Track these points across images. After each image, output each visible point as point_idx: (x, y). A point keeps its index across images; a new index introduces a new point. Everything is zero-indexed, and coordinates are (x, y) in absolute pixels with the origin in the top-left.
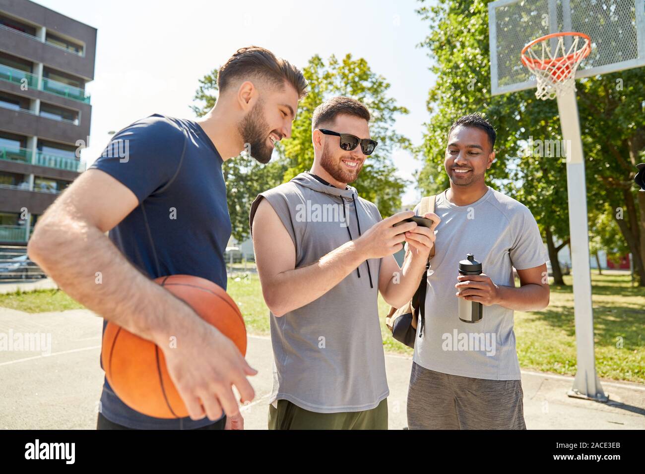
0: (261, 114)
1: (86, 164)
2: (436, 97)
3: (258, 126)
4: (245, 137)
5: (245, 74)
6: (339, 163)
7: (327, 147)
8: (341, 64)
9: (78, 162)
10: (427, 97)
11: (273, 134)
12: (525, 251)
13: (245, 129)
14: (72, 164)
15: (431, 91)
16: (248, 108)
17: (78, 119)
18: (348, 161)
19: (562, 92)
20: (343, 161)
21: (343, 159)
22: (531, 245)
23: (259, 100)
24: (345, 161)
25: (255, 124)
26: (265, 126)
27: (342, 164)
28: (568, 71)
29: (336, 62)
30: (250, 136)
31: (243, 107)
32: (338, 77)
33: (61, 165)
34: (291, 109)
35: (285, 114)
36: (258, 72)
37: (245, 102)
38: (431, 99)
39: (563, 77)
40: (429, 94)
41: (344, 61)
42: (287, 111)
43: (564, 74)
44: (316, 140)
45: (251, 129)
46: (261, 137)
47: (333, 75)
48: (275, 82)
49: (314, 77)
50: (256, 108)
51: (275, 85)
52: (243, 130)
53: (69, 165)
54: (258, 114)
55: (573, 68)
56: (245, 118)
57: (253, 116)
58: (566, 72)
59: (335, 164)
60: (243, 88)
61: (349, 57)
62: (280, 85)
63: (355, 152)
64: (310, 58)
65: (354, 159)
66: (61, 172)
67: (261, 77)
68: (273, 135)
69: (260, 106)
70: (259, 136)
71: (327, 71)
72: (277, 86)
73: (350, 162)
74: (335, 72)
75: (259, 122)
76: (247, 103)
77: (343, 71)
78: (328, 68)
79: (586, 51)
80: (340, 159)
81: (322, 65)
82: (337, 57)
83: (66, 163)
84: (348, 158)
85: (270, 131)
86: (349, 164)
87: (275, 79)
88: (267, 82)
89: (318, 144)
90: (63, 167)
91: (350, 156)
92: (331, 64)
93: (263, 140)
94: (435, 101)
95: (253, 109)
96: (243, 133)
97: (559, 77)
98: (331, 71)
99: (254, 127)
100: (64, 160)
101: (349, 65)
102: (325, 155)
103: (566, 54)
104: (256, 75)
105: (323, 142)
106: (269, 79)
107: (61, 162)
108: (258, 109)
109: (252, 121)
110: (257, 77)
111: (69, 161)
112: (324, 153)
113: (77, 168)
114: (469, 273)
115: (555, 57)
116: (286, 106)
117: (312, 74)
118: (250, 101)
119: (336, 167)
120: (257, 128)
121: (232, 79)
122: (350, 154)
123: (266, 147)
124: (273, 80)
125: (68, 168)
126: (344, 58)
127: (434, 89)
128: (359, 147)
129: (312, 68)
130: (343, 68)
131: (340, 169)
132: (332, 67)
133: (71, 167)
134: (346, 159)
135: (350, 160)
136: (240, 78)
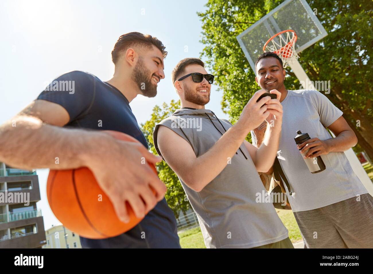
0: (143, 65)
1: (41, 210)
2: (225, 105)
3: (143, 73)
4: (137, 82)
5: (127, 47)
6: (197, 92)
7: (186, 87)
8: (170, 106)
9: (36, 211)
10: (221, 106)
11: (154, 76)
12: (327, 112)
13: (136, 76)
14: (32, 213)
15: (222, 103)
16: (134, 64)
17: (31, 186)
18: (201, 90)
19: (293, 61)
20: (198, 91)
21: (198, 89)
22: (329, 107)
23: (139, 58)
24: (200, 90)
25: (141, 72)
26: (147, 71)
27: (198, 93)
28: (291, 49)
29: (167, 106)
30: (140, 80)
31: (131, 64)
32: (170, 113)
33: (26, 217)
34: (159, 59)
35: (158, 63)
36: (135, 43)
37: (131, 61)
38: (223, 106)
39: (290, 53)
40: (221, 104)
41: (171, 104)
42: (159, 61)
43: (290, 51)
44: (178, 87)
45: (140, 75)
46: (147, 79)
47: (168, 113)
48: (146, 46)
49: (158, 117)
50: (139, 63)
51: (146, 47)
52: (135, 77)
53: (31, 215)
54: (141, 66)
55: (292, 47)
56: (134, 70)
57: (138, 68)
58: (290, 50)
59: (195, 93)
60: (128, 53)
61: (173, 101)
62: (149, 47)
63: (203, 82)
64: (153, 108)
65: (204, 87)
66: (27, 221)
67: (137, 45)
68: (154, 78)
69: (141, 61)
70: (146, 78)
71: (164, 112)
72: (148, 47)
73: (202, 89)
74: (168, 111)
75: (143, 70)
76: (133, 61)
77: (172, 109)
78: (164, 110)
79: (295, 38)
80: (196, 89)
81: (160, 110)
82: (167, 103)
83: (29, 214)
84: (201, 87)
85: (151, 74)
86: (202, 91)
87: (146, 44)
88: (141, 47)
89: (180, 89)
90: (27, 217)
91: (201, 86)
92: (164, 107)
93: (149, 81)
94: (226, 107)
95: (137, 64)
96: (135, 80)
97: (288, 54)
98: (166, 111)
99: (141, 74)
100: (27, 213)
101: (174, 106)
102: (187, 91)
103: (286, 42)
104: (133, 45)
105: (182, 86)
106: (142, 45)
107: (26, 215)
108: (140, 63)
109: (139, 71)
110: (134, 46)
111: (30, 212)
112: (185, 91)
113: (36, 215)
114: (303, 141)
115: (281, 45)
116: (157, 58)
117: (156, 116)
118: (134, 60)
119: (196, 96)
120: (143, 74)
121: (120, 52)
122: (201, 85)
123: (152, 85)
124: (144, 45)
125: (31, 217)
126: (171, 102)
127: (223, 101)
128: (204, 79)
129: (156, 113)
130: (172, 107)
131: (198, 96)
132: (166, 109)
133: (32, 215)
134: (200, 89)
135: (202, 88)
136: (124, 50)
